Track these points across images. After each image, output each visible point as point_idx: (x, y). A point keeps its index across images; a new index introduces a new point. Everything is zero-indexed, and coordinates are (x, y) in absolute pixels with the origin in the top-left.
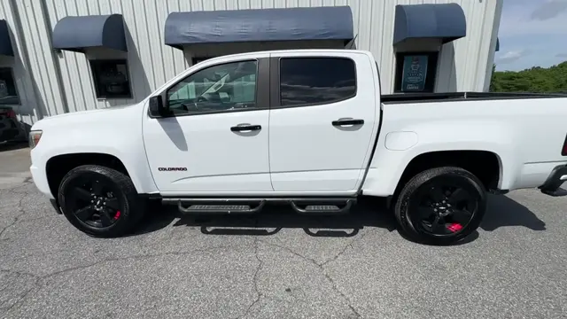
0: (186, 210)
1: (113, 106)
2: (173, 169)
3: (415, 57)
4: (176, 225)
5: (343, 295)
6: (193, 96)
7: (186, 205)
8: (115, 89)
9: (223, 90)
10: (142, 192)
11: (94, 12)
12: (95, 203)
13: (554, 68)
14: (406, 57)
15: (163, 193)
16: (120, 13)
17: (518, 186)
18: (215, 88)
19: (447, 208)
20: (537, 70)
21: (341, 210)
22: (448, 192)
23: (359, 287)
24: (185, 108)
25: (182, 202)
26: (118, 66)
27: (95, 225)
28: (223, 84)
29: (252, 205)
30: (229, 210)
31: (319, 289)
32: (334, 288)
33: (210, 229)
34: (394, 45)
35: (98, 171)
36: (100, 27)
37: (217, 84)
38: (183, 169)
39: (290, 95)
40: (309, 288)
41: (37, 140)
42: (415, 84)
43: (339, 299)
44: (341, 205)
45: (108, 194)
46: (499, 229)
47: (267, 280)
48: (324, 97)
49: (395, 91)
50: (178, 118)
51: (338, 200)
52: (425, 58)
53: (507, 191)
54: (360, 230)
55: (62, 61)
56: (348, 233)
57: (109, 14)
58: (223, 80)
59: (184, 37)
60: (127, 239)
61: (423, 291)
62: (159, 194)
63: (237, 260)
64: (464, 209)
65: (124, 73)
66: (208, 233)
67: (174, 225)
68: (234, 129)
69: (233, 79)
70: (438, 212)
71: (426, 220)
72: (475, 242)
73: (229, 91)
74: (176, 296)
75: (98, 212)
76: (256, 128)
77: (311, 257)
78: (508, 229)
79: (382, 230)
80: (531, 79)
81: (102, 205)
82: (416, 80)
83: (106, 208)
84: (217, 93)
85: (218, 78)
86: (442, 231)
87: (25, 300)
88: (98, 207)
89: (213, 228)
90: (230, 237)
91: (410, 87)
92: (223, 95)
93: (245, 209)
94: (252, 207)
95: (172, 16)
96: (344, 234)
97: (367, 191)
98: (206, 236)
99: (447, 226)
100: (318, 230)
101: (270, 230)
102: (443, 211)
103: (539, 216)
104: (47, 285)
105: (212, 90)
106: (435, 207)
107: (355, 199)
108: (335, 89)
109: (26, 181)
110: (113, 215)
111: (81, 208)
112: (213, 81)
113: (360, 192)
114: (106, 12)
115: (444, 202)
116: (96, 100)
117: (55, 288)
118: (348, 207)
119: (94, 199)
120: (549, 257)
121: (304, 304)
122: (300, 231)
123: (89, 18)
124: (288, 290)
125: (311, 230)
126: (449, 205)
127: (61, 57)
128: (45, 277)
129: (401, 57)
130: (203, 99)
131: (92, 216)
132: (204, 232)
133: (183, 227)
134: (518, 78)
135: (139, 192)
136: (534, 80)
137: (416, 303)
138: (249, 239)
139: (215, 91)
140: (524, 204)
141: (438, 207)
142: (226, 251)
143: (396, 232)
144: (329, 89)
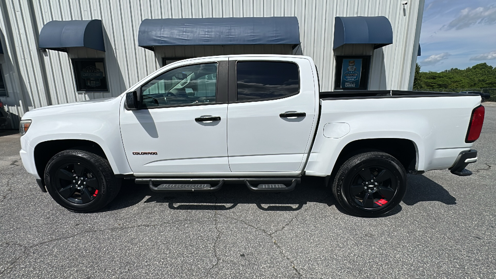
0: (156, 189)
1: (92, 99)
2: (145, 153)
3: (352, 60)
4: (148, 201)
5: (288, 259)
6: (162, 91)
7: (156, 184)
8: (93, 84)
9: (189, 86)
10: (118, 173)
11: (76, 17)
12: (77, 183)
13: (468, 70)
14: (344, 60)
15: (135, 174)
16: (100, 19)
17: (432, 167)
18: (182, 85)
19: (375, 186)
20: (455, 71)
21: (287, 188)
22: (376, 173)
23: (301, 252)
24: (157, 102)
25: (153, 182)
26: (97, 64)
27: (76, 202)
28: (189, 81)
29: (212, 184)
30: (193, 188)
31: (269, 254)
32: (281, 253)
33: (176, 205)
34: (334, 50)
35: (80, 155)
36: (82, 30)
37: (183, 81)
38: (154, 153)
39: (246, 91)
40: (260, 253)
41: (26, 128)
42: (353, 83)
43: (285, 262)
44: (288, 184)
45: (88, 175)
46: (419, 204)
47: (225, 247)
48: (276, 93)
49: (335, 89)
50: (150, 110)
51: (285, 180)
52: (361, 61)
53: (423, 172)
54: (304, 205)
55: (46, 59)
56: (294, 207)
57: (90, 19)
58: (189, 78)
59: (155, 40)
60: (104, 213)
61: (355, 255)
62: (132, 175)
63: (199, 231)
64: (389, 187)
65: (102, 70)
66: (174, 208)
67: (145, 202)
68: (198, 120)
69: (197, 77)
70: (368, 189)
71: (357, 196)
72: (399, 214)
73: (194, 87)
74: (146, 262)
75: (79, 191)
76: (216, 120)
77: (262, 228)
78: (426, 203)
79: (322, 205)
80: (450, 78)
81: (83, 185)
82: (353, 79)
83: (87, 187)
84: (183, 89)
85: (185, 76)
86: (371, 205)
87: (15, 266)
88: (79, 186)
89: (179, 204)
90: (194, 211)
91: (348, 85)
92: (189, 91)
93: (206, 187)
94: (212, 186)
95: (145, 23)
96: (290, 209)
97: (309, 172)
98: (173, 211)
99: (375, 201)
100: (268, 205)
101: (228, 205)
102: (372, 189)
103: (452, 194)
104: (34, 253)
105: (179, 86)
106: (365, 185)
107: (299, 179)
108: (284, 87)
109: (13, 164)
110: (92, 193)
111: (63, 187)
112: (180, 79)
113: (303, 172)
114: (87, 18)
115: (372, 181)
116: (77, 94)
117: (41, 256)
118: (293, 185)
119: (75, 179)
120: (458, 226)
121: (256, 267)
122: (254, 206)
123: (72, 22)
124: (243, 255)
125: (263, 205)
126: (376, 183)
127: (46, 55)
128: (31, 247)
129: (340, 60)
130: (172, 94)
131: (73, 194)
132: (171, 207)
133: (153, 203)
134: (440, 77)
135: (115, 173)
136: (452, 80)
137: (348, 265)
138: (210, 213)
139: (182, 87)
140: (440, 183)
141: (367, 186)
142: (190, 223)
143: (334, 206)
144: (279, 87)
